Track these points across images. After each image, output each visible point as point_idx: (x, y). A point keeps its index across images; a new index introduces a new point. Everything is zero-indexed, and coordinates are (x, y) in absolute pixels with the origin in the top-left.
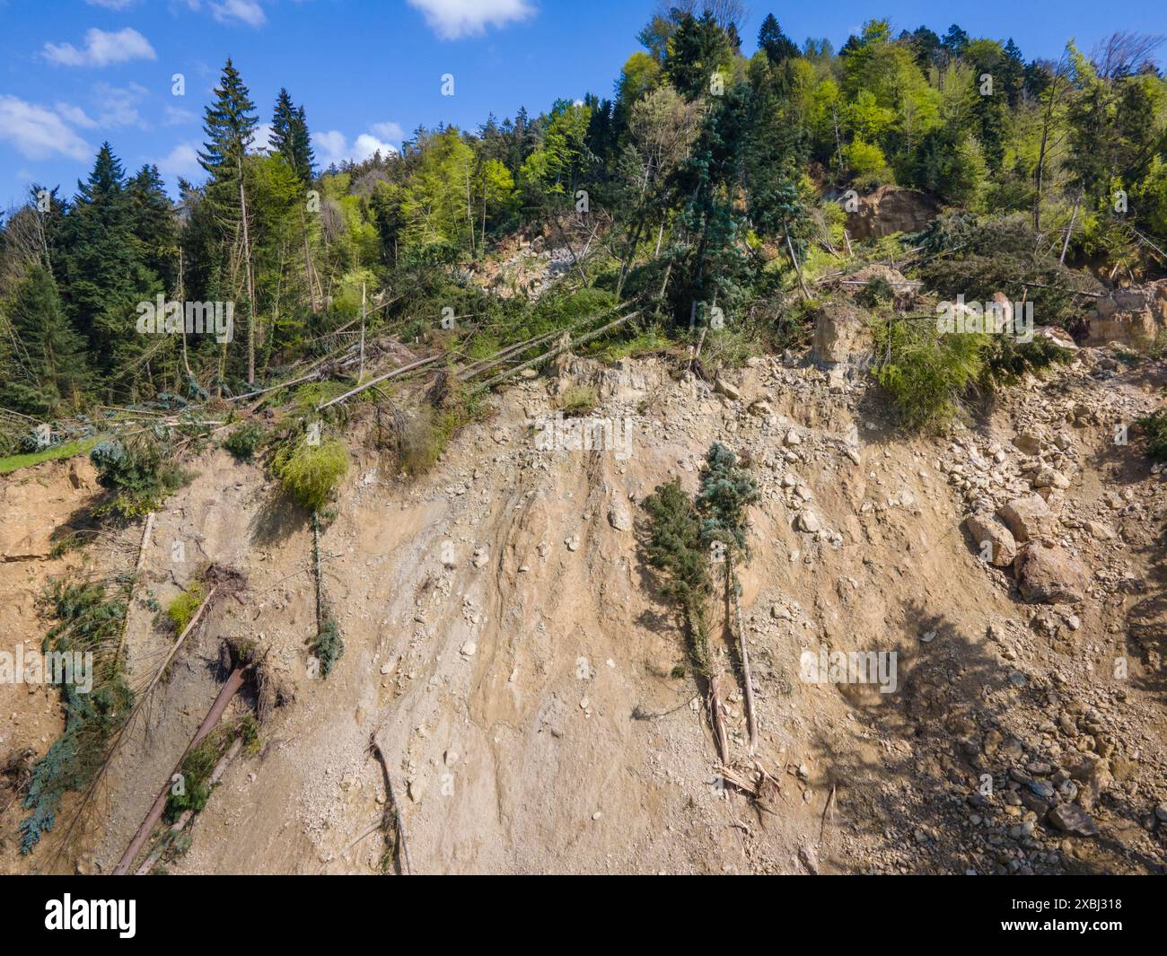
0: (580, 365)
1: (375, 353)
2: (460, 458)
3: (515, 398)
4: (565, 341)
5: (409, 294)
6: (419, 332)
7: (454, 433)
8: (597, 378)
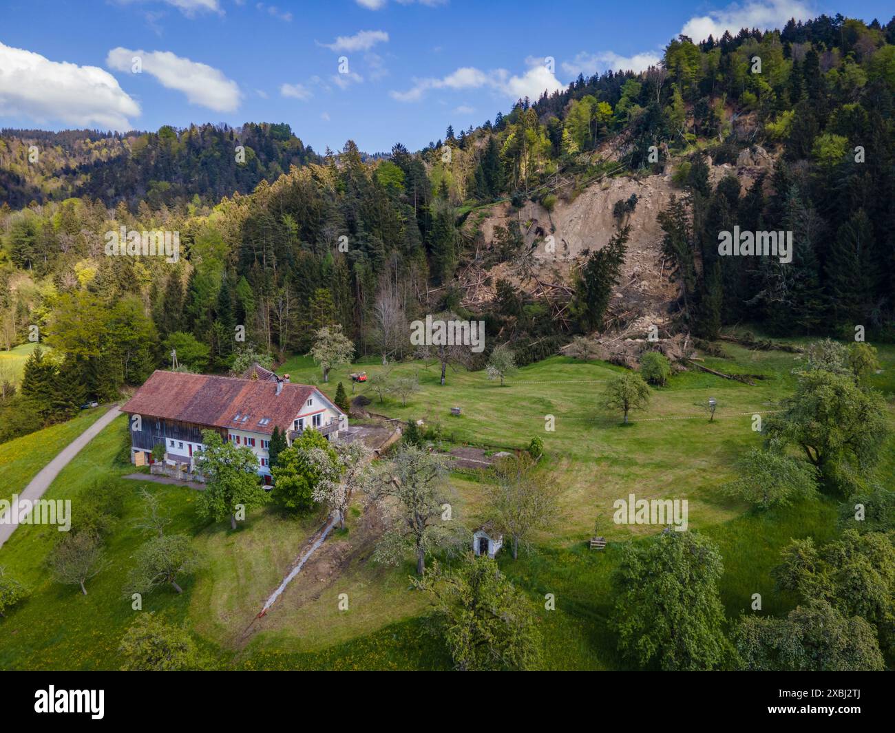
0: (607, 180)
1: (559, 181)
2: (579, 200)
3: (592, 188)
4: (605, 174)
5: (567, 166)
6: (569, 176)
7: (577, 196)
8: (611, 182)
